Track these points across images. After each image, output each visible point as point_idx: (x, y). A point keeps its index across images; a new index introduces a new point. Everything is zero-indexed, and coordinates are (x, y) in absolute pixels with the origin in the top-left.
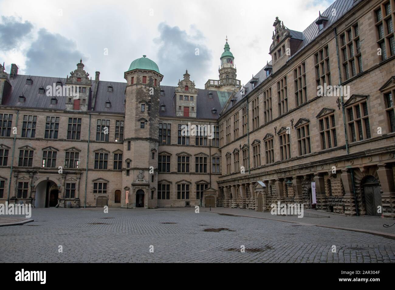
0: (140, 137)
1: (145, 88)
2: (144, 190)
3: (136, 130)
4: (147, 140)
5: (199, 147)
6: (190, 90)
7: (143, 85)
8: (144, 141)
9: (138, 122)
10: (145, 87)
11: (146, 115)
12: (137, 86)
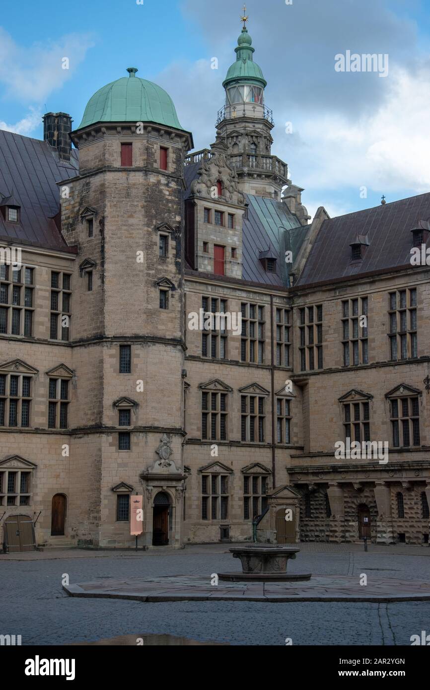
0: (160, 334)
1: (167, 185)
2: (172, 492)
3: (150, 314)
4: (175, 346)
5: (249, 366)
6: (228, 194)
7: (164, 175)
8: (169, 348)
9: (153, 289)
10: (166, 182)
11: (172, 268)
12: (146, 175)
